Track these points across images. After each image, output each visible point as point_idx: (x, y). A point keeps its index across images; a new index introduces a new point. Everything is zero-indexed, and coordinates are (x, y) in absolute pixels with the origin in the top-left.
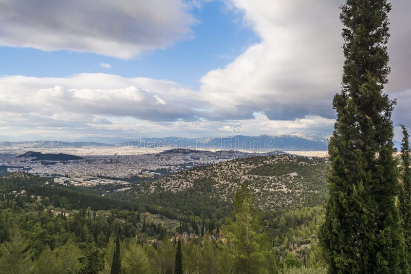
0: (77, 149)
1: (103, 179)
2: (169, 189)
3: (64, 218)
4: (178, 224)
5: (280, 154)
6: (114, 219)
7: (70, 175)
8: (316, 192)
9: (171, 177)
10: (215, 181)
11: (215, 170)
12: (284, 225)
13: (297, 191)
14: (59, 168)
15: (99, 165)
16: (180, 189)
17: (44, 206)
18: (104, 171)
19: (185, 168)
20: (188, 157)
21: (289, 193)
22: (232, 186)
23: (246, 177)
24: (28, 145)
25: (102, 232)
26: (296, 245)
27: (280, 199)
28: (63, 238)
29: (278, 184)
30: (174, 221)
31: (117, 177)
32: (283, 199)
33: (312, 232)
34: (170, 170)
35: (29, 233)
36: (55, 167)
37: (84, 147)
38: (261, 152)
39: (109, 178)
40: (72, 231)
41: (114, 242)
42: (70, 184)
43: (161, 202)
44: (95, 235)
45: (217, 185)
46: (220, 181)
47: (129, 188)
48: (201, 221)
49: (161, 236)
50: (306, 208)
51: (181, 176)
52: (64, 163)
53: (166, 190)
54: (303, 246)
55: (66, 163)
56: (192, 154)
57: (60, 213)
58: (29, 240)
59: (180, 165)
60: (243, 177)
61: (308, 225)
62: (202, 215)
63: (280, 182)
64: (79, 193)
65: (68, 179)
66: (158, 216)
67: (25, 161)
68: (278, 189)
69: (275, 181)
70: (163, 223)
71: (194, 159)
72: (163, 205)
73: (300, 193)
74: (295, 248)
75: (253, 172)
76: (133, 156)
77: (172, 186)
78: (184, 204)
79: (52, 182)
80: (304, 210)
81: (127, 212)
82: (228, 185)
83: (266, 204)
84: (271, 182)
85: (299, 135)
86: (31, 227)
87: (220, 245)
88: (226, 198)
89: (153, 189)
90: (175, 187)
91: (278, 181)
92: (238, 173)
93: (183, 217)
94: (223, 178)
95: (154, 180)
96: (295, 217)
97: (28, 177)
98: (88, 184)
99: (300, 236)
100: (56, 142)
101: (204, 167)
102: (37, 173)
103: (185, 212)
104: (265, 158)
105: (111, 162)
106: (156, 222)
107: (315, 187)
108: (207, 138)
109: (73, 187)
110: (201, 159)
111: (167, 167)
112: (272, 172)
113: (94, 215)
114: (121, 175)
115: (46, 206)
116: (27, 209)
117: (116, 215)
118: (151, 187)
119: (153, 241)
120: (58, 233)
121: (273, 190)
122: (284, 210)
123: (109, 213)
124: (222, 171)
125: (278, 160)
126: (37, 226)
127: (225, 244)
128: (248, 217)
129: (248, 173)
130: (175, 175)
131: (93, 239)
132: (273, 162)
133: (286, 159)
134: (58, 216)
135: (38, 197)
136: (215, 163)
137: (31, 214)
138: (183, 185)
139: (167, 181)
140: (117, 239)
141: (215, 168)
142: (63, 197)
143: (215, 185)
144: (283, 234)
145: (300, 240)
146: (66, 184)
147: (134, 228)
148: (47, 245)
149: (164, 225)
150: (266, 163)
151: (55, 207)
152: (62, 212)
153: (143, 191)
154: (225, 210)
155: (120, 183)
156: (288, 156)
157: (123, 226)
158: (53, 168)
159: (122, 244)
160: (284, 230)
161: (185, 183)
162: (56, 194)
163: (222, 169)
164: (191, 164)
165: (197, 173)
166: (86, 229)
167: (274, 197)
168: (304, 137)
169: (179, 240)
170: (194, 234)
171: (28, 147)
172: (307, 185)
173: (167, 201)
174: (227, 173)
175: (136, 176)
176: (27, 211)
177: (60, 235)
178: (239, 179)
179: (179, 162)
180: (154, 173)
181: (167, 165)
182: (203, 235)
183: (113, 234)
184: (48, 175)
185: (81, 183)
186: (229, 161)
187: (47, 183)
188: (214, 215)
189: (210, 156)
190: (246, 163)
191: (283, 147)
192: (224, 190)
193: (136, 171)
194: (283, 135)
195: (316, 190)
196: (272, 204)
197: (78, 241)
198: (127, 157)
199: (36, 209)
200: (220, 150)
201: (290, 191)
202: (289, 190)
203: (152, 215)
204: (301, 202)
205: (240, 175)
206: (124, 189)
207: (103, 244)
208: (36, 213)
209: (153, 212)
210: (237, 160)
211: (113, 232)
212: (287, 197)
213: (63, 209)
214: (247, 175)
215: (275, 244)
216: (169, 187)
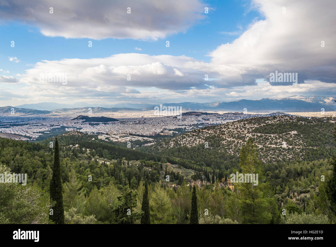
0: (114, 113)
1: (134, 136)
2: (185, 144)
3: (107, 166)
4: (192, 172)
5: (280, 115)
6: (143, 167)
7: (109, 133)
8: (315, 148)
9: (186, 135)
10: (223, 138)
11: (223, 129)
12: (285, 176)
13: (296, 147)
14: (101, 128)
15: (131, 126)
16: (194, 145)
17: (92, 157)
18: (134, 130)
19: (197, 127)
20: (200, 118)
21: (289, 149)
22: (238, 143)
23: (250, 135)
24: (80, 111)
25: (134, 178)
26: (296, 194)
27: (281, 154)
28: (106, 181)
29: (279, 141)
30: (190, 170)
31: (144, 134)
32: (284, 154)
33: (311, 183)
34: (185, 129)
35: (82, 176)
36: (98, 127)
37: (119, 111)
38: (263, 113)
39: (138, 135)
40: (112, 175)
41: (143, 185)
42: (110, 140)
43: (179, 155)
44: (129, 180)
45: (224, 142)
46: (227, 138)
47: (153, 143)
48: (212, 171)
49: (179, 182)
50: (306, 162)
51: (195, 134)
52: (105, 124)
53: (182, 145)
54: (303, 195)
55: (106, 124)
56: (203, 116)
57: (103, 162)
58: (82, 181)
59: (194, 125)
60: (247, 135)
61: (307, 177)
62: (212, 166)
63: (281, 139)
64: (117, 147)
65: (108, 136)
66: (177, 166)
67: (77, 123)
68: (279, 145)
69: (276, 138)
70: (180, 171)
71: (205, 120)
72: (180, 157)
73: (300, 148)
74: (295, 197)
75: (256, 130)
76: (156, 118)
77: (187, 142)
78: (198, 157)
79: (97, 139)
80: (303, 164)
81: (153, 162)
82: (234, 142)
83: (268, 158)
84: (272, 139)
85: (298, 97)
86: (83, 172)
87: (228, 191)
88: (232, 152)
89: (172, 144)
90: (189, 143)
91: (279, 139)
92: (243, 131)
93: (197, 167)
94: (229, 136)
95: (173, 137)
96: (295, 169)
97: (80, 134)
98: (123, 140)
99: (299, 186)
100: (99, 108)
101: (213, 127)
102: (86, 132)
103: (198, 163)
104: (267, 118)
105: (139, 123)
106: (175, 171)
107: (314, 144)
108: (215, 102)
109: (111, 142)
110: (211, 120)
111: (183, 127)
112: (273, 131)
113: (128, 164)
114: (147, 133)
115: (94, 156)
116: (80, 158)
117: (144, 164)
118: (171, 143)
119: (173, 186)
120: (102, 177)
121: (274, 146)
122: (284, 163)
123: (138, 163)
124: (229, 130)
125: (279, 120)
126: (87, 171)
127: (233, 191)
128: (252, 169)
129: (252, 132)
130: (189, 134)
131: (127, 182)
132: (275, 122)
133: (287, 119)
134: (102, 164)
135: (88, 150)
136: (223, 123)
137: (83, 162)
138: (196, 141)
139: (183, 138)
140: (146, 183)
141: (223, 127)
142: (105, 150)
143: (223, 142)
144: (284, 184)
145: (299, 189)
146: (107, 140)
147: (158, 175)
148: (95, 186)
149: (182, 173)
150: (268, 123)
151: (100, 157)
152: (105, 161)
153: (164, 146)
154: (232, 162)
155: (146, 140)
156: (289, 116)
157: (150, 173)
158: (97, 127)
159: (149, 188)
160: (285, 180)
161: (198, 140)
162: (100, 147)
163: (228, 128)
164: (202, 124)
165: (207, 131)
166: (123, 175)
167: (275, 152)
168: (303, 100)
169: (194, 186)
170: (206, 182)
171: (79, 112)
172: (306, 142)
173: (184, 154)
174: (234, 132)
175: (158, 134)
176: (80, 160)
177: (104, 179)
178: (243, 137)
179: (193, 123)
180: (172, 131)
181: (183, 125)
182: (213, 182)
183: (142, 179)
184: (94, 133)
185: (118, 139)
186: (235, 122)
187: (94, 139)
188: (223, 166)
189: (218, 118)
190: (250, 123)
191: (283, 109)
192: (231, 146)
193: (158, 130)
194: (283, 99)
195: (315, 146)
196: (274, 158)
197: (117, 183)
198: (151, 119)
199: (86, 159)
200: (227, 112)
201: (291, 147)
202: (289, 146)
203: (172, 165)
204: (301, 156)
205: (244, 133)
206: (149, 144)
207: (135, 186)
208: (86, 162)
209: (173, 163)
210: (242, 121)
211: (142, 178)
212: (288, 153)
213: (106, 159)
214: (251, 134)
215: (277, 192)
216: (185, 143)
